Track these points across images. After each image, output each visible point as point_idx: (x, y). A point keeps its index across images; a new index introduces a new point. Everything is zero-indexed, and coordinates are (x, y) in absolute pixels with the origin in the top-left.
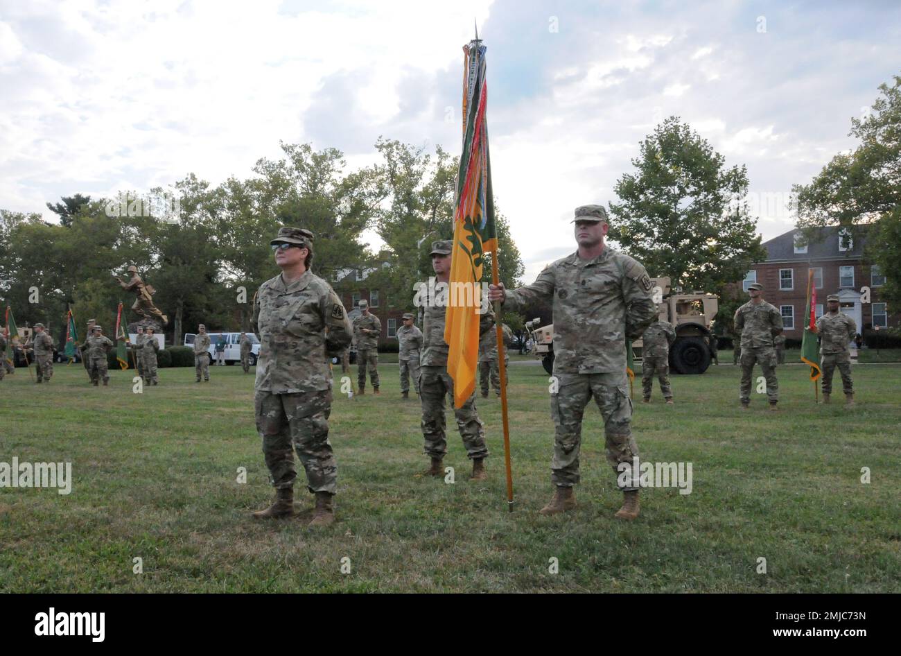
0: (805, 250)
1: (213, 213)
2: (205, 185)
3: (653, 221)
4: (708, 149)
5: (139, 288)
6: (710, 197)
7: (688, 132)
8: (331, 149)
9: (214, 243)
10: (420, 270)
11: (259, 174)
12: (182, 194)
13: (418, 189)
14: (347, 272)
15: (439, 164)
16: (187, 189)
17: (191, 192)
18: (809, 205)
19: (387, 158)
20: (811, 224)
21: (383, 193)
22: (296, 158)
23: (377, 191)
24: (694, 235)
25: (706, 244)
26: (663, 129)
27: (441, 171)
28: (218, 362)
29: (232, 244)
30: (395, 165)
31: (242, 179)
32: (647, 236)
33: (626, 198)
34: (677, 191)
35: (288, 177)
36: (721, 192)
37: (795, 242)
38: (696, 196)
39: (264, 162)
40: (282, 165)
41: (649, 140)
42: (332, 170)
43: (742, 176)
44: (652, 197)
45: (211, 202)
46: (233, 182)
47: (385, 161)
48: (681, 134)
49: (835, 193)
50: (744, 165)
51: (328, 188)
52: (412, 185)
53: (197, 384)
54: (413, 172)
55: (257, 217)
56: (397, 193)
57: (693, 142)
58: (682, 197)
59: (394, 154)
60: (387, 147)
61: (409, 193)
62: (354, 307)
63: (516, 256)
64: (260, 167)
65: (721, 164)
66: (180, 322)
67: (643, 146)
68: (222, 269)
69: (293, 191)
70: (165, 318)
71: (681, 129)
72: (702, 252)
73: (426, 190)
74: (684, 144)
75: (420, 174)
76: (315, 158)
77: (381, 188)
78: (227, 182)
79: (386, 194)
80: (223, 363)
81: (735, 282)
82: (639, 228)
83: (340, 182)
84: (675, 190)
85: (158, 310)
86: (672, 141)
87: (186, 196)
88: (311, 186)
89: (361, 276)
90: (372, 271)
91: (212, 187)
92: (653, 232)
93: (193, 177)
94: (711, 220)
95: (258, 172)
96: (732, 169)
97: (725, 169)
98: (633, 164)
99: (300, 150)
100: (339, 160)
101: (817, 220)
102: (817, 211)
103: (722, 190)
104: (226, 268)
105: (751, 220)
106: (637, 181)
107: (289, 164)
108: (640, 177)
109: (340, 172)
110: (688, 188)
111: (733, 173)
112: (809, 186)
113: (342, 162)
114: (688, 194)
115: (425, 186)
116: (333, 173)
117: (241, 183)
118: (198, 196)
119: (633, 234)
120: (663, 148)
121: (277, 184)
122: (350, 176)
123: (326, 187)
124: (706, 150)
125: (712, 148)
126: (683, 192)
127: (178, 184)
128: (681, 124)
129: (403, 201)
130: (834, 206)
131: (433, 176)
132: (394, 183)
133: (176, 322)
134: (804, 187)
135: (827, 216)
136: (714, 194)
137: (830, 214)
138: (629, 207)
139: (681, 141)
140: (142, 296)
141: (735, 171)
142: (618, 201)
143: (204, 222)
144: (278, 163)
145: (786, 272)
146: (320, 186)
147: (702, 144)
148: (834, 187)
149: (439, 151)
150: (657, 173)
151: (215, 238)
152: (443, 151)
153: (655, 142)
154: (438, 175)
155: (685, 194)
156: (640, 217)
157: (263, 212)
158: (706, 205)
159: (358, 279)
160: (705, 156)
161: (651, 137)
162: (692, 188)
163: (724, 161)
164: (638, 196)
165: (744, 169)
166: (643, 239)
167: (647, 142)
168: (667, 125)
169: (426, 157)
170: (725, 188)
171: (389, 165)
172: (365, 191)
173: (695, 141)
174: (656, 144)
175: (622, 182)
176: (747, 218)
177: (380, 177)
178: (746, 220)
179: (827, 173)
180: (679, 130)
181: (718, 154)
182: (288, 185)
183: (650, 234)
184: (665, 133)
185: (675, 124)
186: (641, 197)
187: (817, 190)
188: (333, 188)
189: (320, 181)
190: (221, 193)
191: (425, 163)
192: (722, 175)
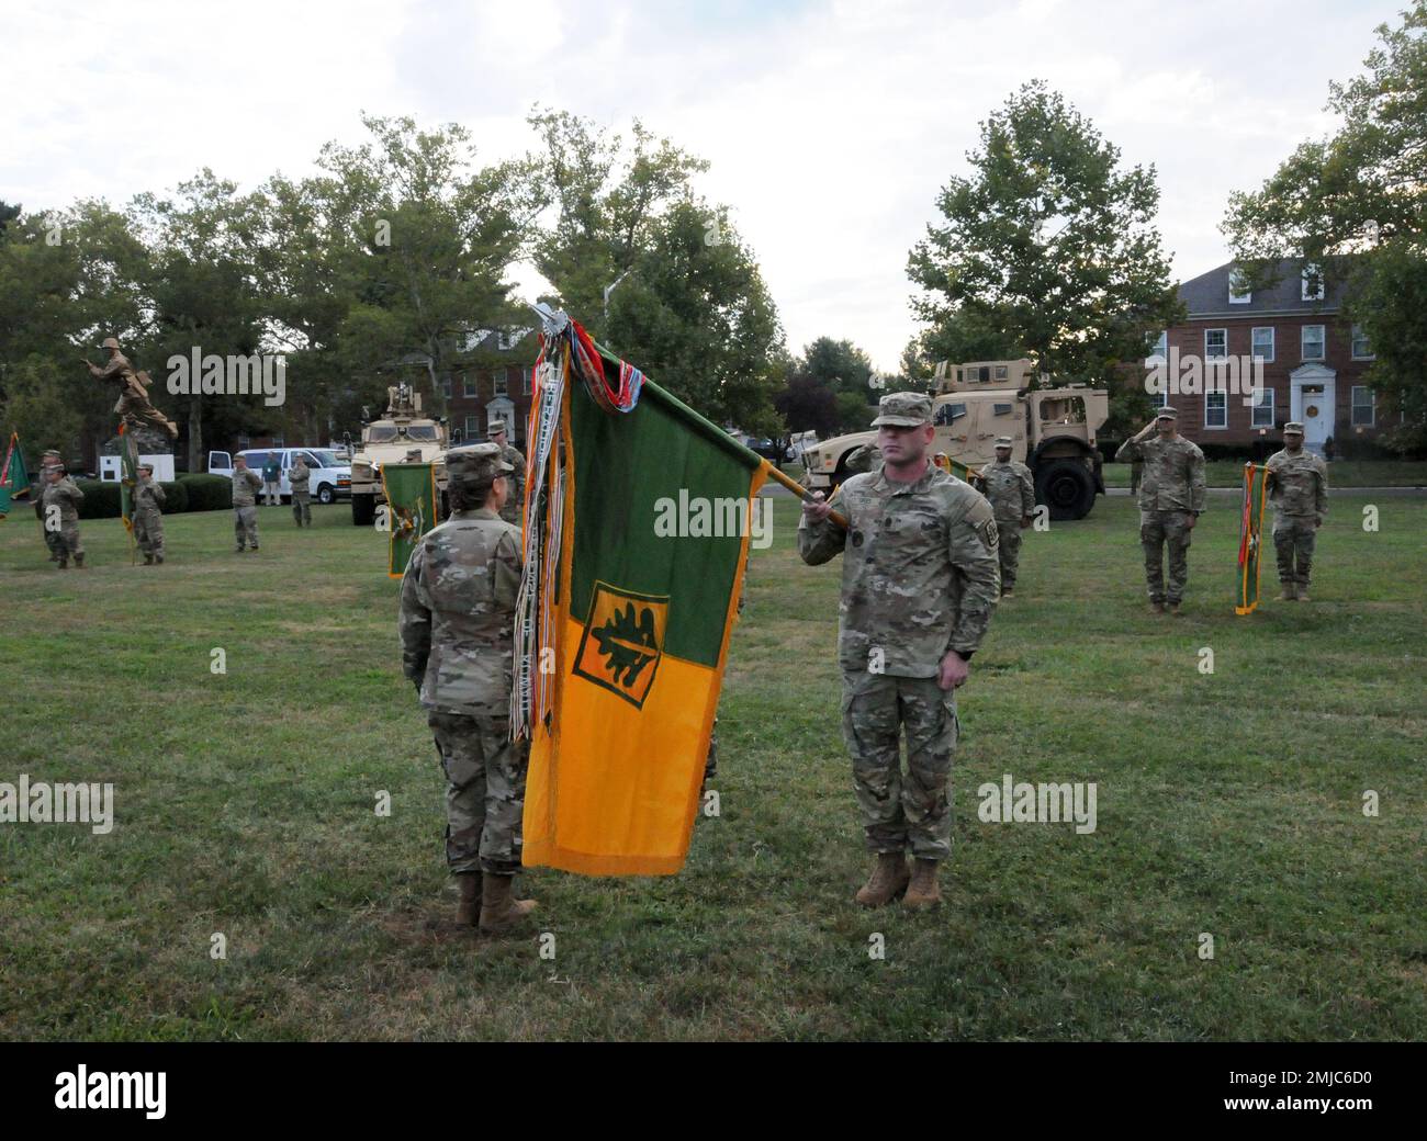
0: (1247, 299)
1: (247, 237)
2: (230, 189)
3: (1002, 258)
4: (1094, 135)
5: (125, 377)
6: (1096, 217)
7: (1061, 107)
8: (451, 124)
9: (250, 291)
10: (611, 340)
11: (326, 170)
12: (191, 205)
13: (602, 194)
14: (484, 334)
15: (637, 150)
16: (198, 195)
17: (206, 201)
18: (1257, 226)
19: (547, 140)
20: (1257, 257)
21: (541, 201)
22: (390, 140)
23: (532, 197)
24: (1069, 281)
25: (1089, 296)
26: (1019, 101)
27: (642, 163)
28: (268, 498)
29: (282, 291)
30: (562, 154)
31: (295, 180)
32: (991, 282)
33: (956, 217)
34: (1041, 208)
35: (376, 175)
36: (1115, 208)
37: (1231, 287)
38: (1072, 215)
39: (332, 148)
40: (365, 153)
41: (996, 119)
42: (452, 163)
43: (1150, 182)
44: (999, 215)
45: (243, 221)
46: (280, 183)
47: (545, 146)
48: (1049, 109)
49: (1299, 205)
50: (1153, 165)
51: (447, 194)
52: (591, 188)
53: (238, 559)
54: (593, 166)
55: (325, 244)
56: (566, 201)
57: (1068, 125)
58: (1049, 216)
59: (560, 133)
60: (549, 124)
61: (586, 202)
62: (495, 395)
63: (772, 313)
64: (327, 158)
65: (1115, 162)
66: (199, 427)
67: (984, 130)
68: (267, 336)
69: (387, 198)
70: (172, 426)
71: (1049, 101)
72: (1080, 310)
73: (615, 195)
74: (1053, 128)
75: (605, 170)
76: (422, 140)
77: (537, 191)
78: (269, 182)
79: (547, 202)
80: (278, 501)
81: (1136, 361)
82: (978, 269)
83: (467, 182)
84: (1038, 205)
85: (159, 414)
86: (1032, 122)
87: (197, 208)
88: (416, 188)
89: (506, 341)
90: (525, 333)
91: (243, 192)
92: (1001, 276)
93: (209, 174)
94: (1098, 256)
95: (324, 166)
96: (1133, 170)
97: (1121, 170)
98: (969, 160)
99: (397, 128)
100: (465, 144)
101: (1269, 250)
102: (1269, 235)
103: (1115, 205)
104: (275, 334)
105: (1163, 257)
106: (975, 189)
107: (379, 152)
108: (980, 182)
109: (467, 164)
110: (1059, 202)
111: (1135, 178)
112: (1257, 195)
113: (471, 149)
114: (1060, 211)
115: (613, 189)
116: (453, 167)
117: (295, 184)
118: (219, 207)
119: (968, 279)
120: (1018, 133)
121: (359, 187)
122: (483, 171)
123: (443, 191)
124: (1090, 138)
125: (1100, 134)
126: (1050, 208)
127: (182, 186)
128: (1048, 92)
129: (577, 216)
130: (1296, 228)
131: (628, 172)
132: (560, 183)
133: (190, 426)
134: (1248, 196)
135: (1283, 242)
136: (1102, 212)
137: (1289, 242)
138: (961, 233)
139: (1049, 122)
140: (129, 391)
141: (1138, 174)
142: (943, 223)
143: (233, 254)
144: (358, 150)
145: (1216, 334)
146: (433, 190)
147: (1084, 127)
148: (1297, 195)
149: (637, 129)
150: (1007, 175)
151: (253, 280)
152: (643, 129)
153: (1005, 123)
154: (635, 171)
155: (1055, 211)
156: (981, 249)
157: (334, 237)
158: (1089, 231)
159: (501, 347)
160: (1089, 148)
161: (998, 115)
162: (1066, 201)
163: (1119, 155)
164: (976, 215)
165: (1152, 171)
166: (985, 288)
167: (991, 122)
168: (1025, 94)
169: (616, 139)
170: (1121, 202)
171: (552, 153)
172: (512, 198)
173: (1072, 121)
174: (1006, 127)
175: (950, 190)
176: (1156, 254)
177: (536, 173)
178: (1155, 257)
179: (1286, 173)
180: (1045, 103)
181: (1109, 146)
182: (375, 187)
183: (997, 280)
184: (1022, 108)
185: (1039, 92)
186: (982, 216)
187: (1271, 202)
188: (455, 192)
189: (433, 181)
190: (260, 201)
191: (613, 149)
192: (1116, 180)
